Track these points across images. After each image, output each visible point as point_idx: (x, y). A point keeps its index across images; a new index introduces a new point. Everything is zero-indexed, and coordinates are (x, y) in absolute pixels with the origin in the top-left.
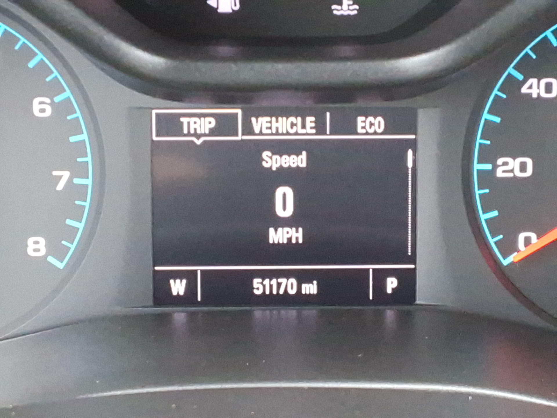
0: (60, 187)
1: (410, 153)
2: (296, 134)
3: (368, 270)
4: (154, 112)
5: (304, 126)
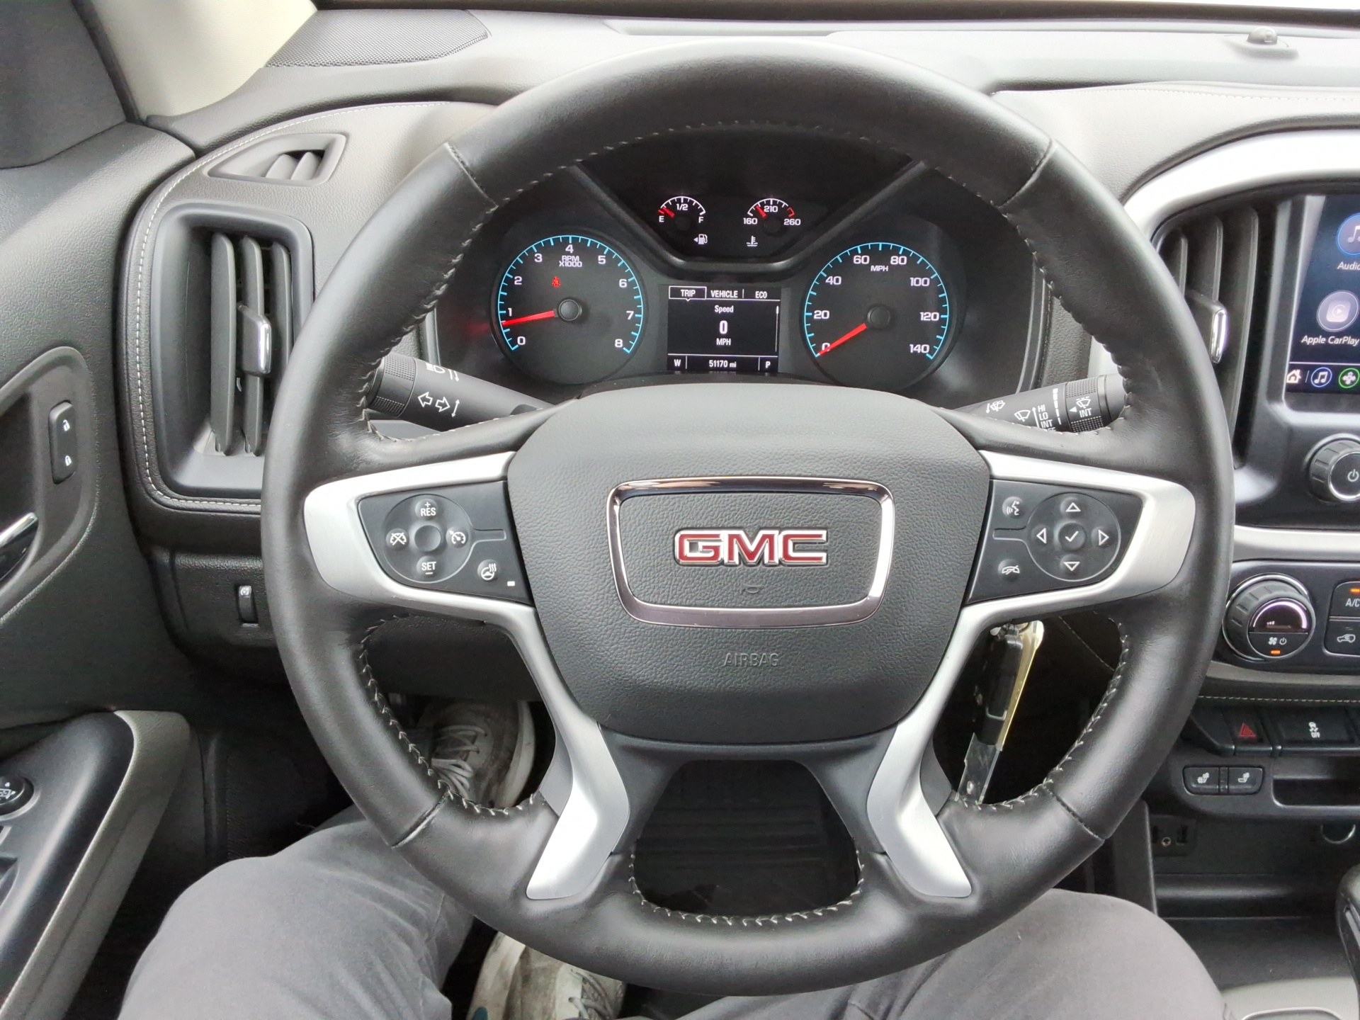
0: (629, 318)
1: (778, 307)
2: (729, 298)
3: (758, 358)
4: (670, 286)
5: (733, 295)
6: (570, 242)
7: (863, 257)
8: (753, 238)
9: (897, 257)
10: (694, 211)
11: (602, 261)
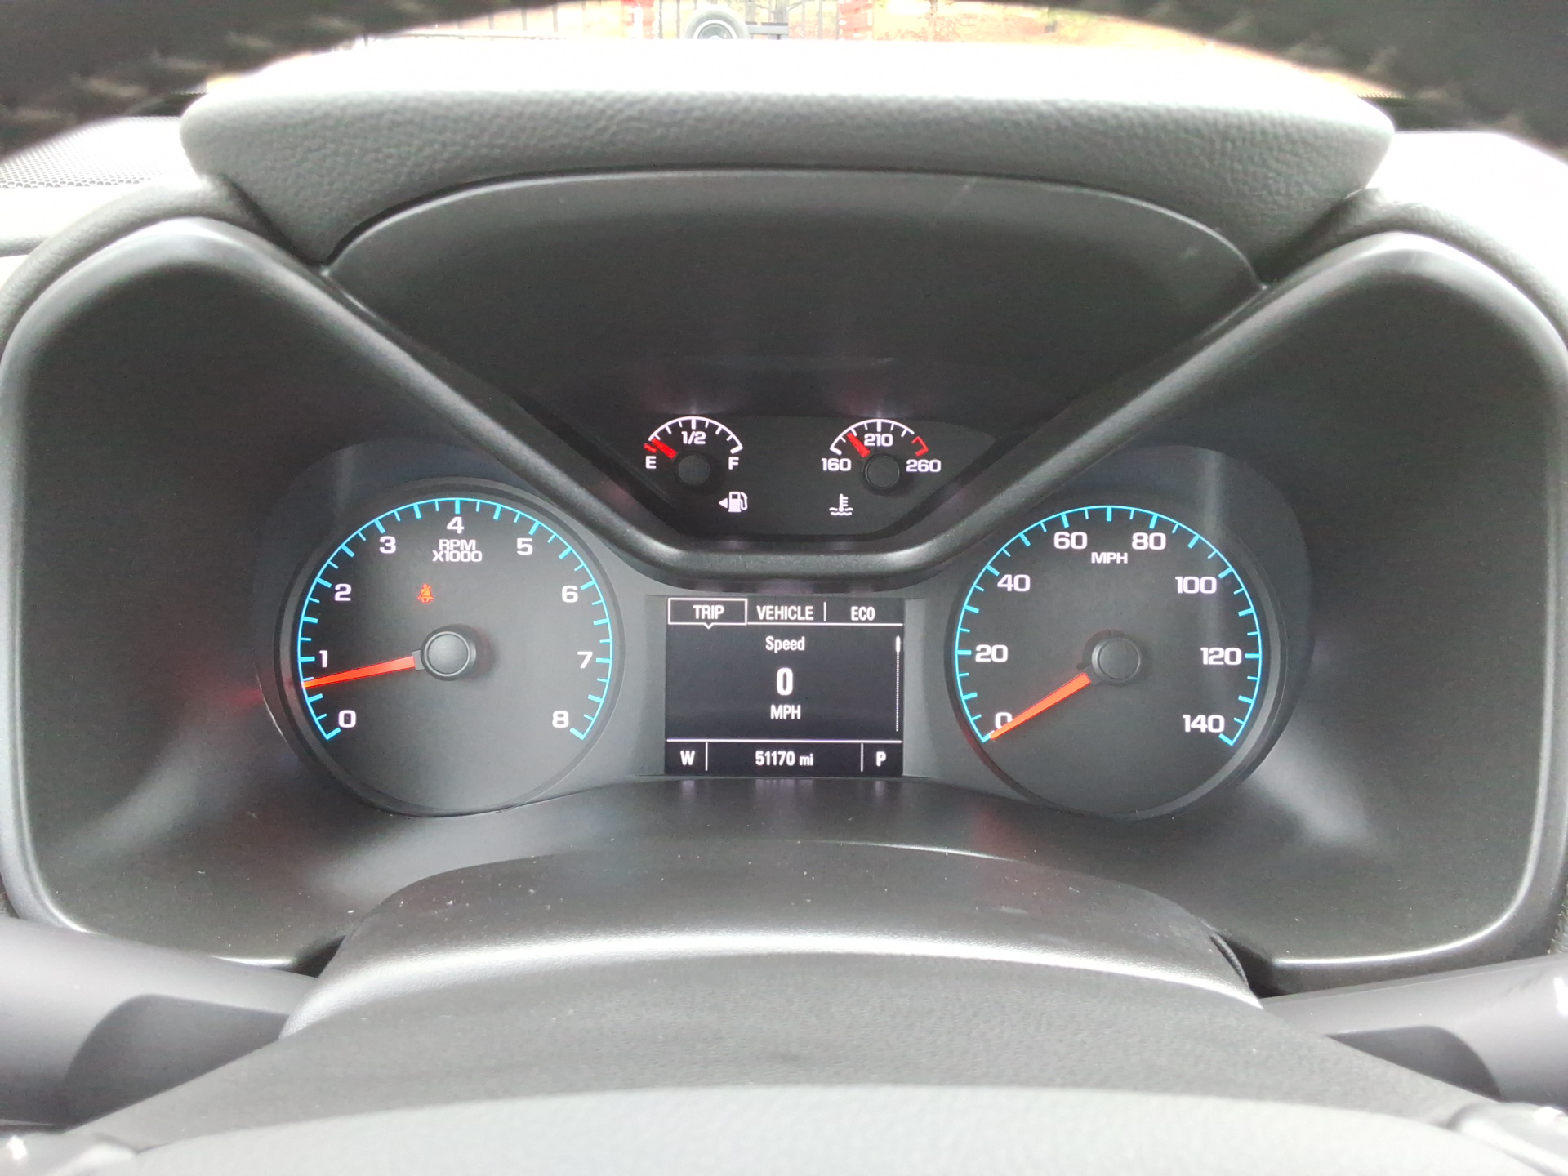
1: (898, 639)
2: (796, 621)
3: (859, 744)
4: (670, 599)
5: (803, 614)
6: (457, 510)
7: (1074, 535)
8: (843, 500)
9: (1144, 535)
10: (717, 446)
11: (525, 549)
